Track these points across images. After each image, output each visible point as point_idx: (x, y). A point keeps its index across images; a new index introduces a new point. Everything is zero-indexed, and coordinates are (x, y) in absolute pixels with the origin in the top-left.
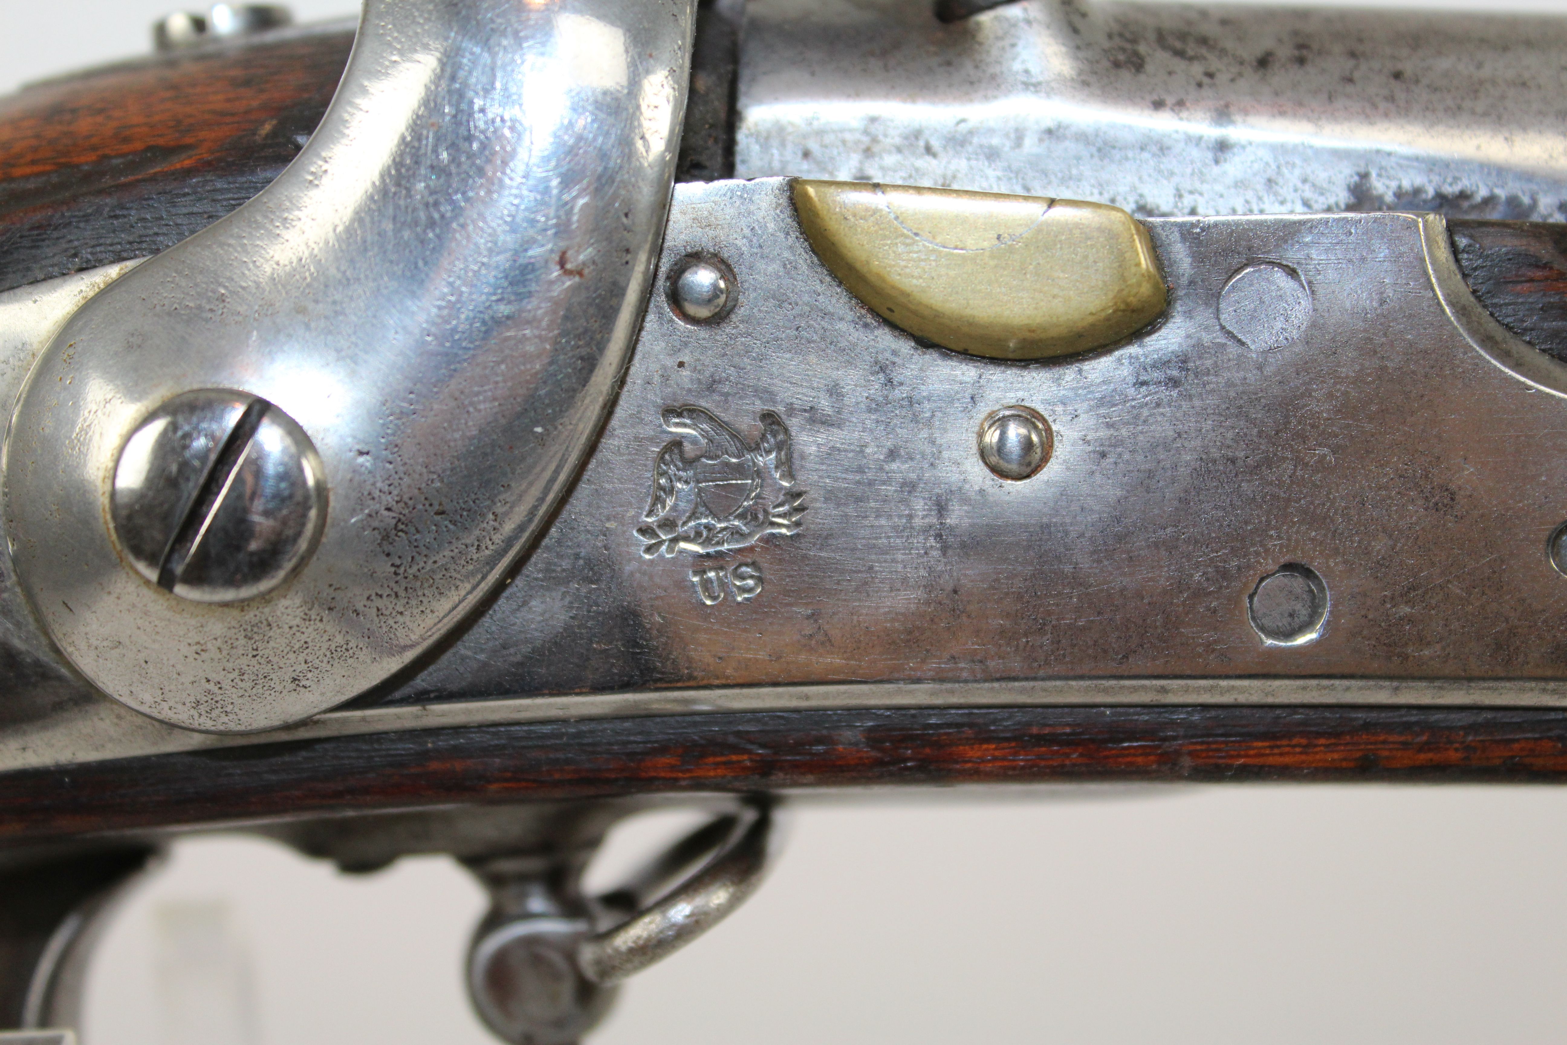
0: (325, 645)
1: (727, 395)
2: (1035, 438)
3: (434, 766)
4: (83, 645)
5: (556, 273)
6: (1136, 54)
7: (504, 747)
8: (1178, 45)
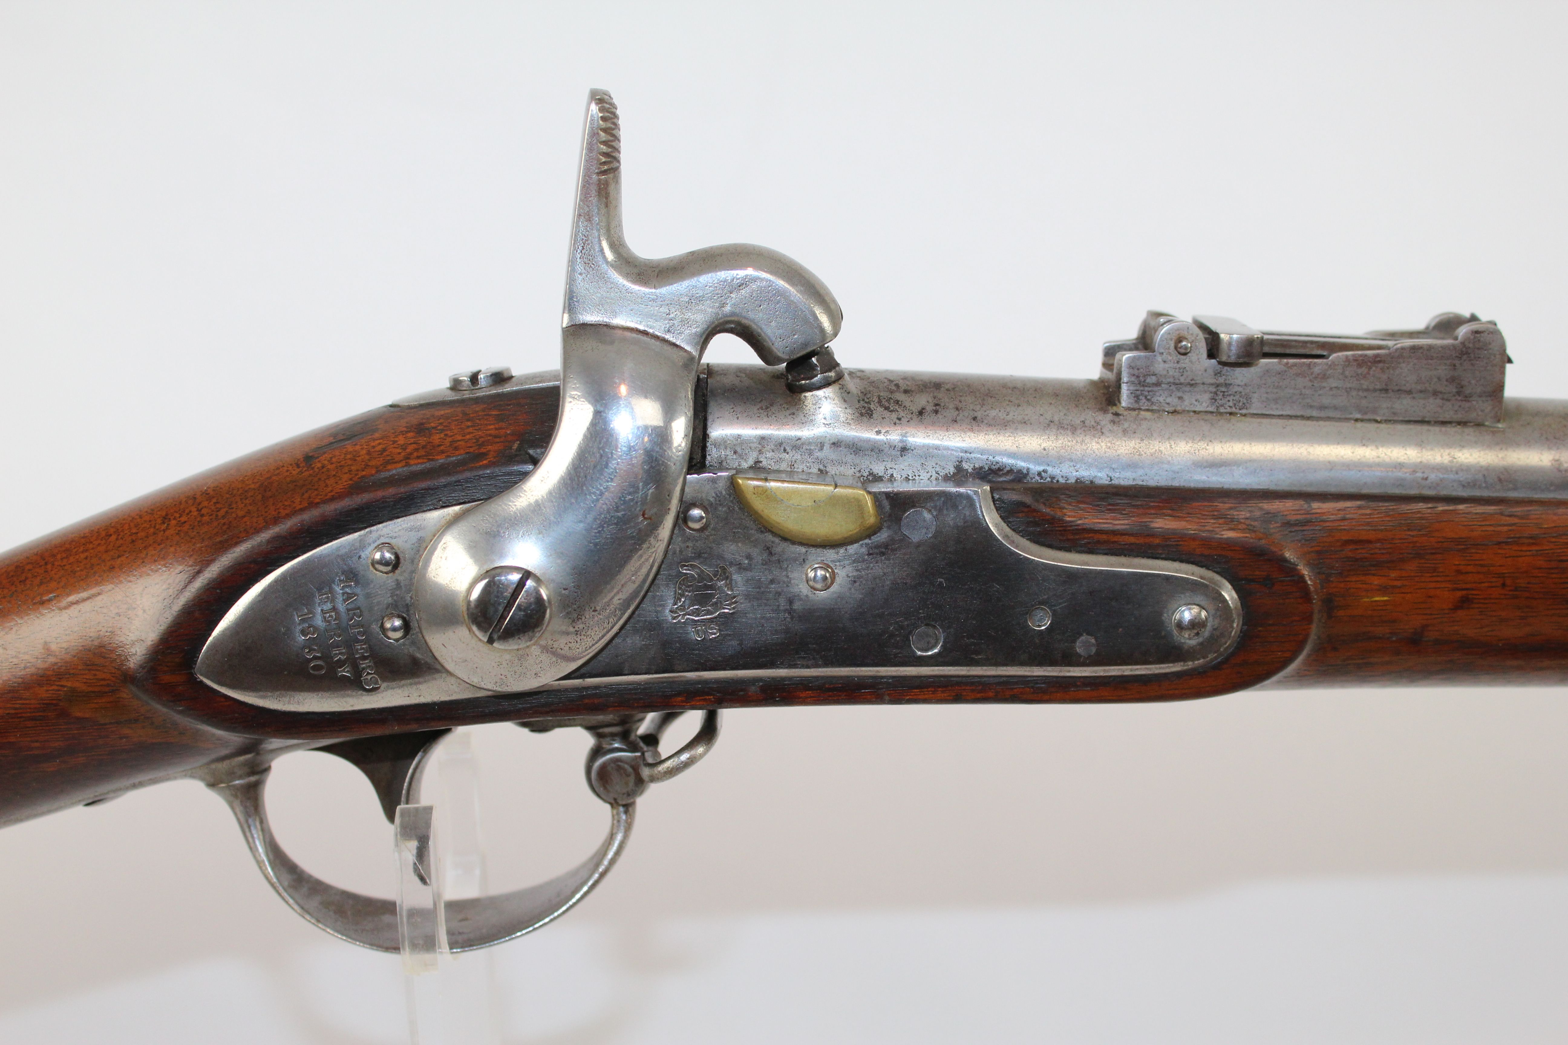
0: (549, 661)
1: (706, 558)
2: (828, 575)
3: (586, 701)
4: (450, 660)
5: (641, 518)
6: (869, 409)
7: (615, 693)
8: (887, 404)
